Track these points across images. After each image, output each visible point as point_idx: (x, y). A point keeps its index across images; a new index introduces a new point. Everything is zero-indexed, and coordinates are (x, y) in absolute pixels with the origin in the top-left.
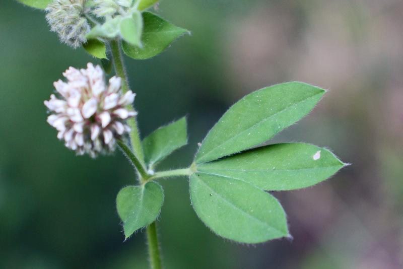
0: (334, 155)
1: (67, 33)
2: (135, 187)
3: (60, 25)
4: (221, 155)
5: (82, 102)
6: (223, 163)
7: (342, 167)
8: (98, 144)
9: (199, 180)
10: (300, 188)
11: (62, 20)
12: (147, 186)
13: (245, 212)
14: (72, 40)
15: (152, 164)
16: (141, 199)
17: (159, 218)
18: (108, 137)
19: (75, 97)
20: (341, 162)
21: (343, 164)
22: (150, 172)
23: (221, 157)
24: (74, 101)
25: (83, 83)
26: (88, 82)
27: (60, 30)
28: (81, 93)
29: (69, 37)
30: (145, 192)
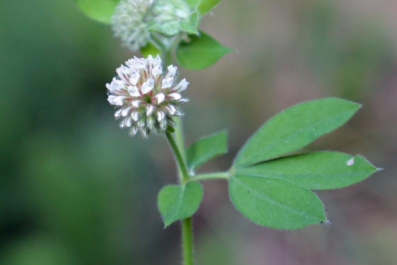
0: (367, 161)
1: (129, 36)
2: (175, 186)
3: (124, 28)
4: (260, 160)
5: (140, 82)
6: (262, 166)
7: (375, 171)
8: (151, 122)
9: (237, 181)
10: (335, 188)
11: (125, 24)
12: (187, 185)
13: (283, 204)
14: (133, 43)
15: (193, 167)
16: (181, 196)
17: (197, 213)
18: (161, 116)
19: (135, 77)
20: (374, 167)
21: (375, 169)
22: (192, 173)
23: (259, 162)
24: (134, 80)
25: (144, 67)
26: (148, 67)
27: (123, 32)
28: (141, 74)
29: (130, 39)
30: (185, 191)
